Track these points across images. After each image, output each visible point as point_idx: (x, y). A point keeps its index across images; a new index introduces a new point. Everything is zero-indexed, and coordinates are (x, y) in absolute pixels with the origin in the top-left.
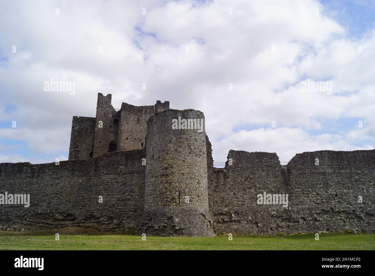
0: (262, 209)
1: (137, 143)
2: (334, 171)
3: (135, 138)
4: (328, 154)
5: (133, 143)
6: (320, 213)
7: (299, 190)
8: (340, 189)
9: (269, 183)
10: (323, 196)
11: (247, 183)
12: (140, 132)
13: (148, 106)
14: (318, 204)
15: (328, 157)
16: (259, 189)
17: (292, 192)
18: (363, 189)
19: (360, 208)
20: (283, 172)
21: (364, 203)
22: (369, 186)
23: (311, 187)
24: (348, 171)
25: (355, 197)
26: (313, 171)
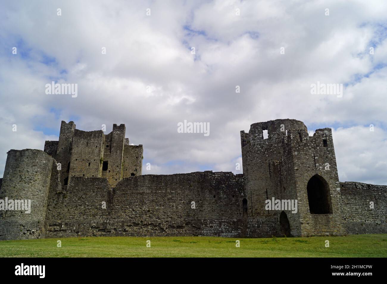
0: (86, 222)
1: (85, 163)
2: (151, 192)
3: (83, 159)
4: (150, 178)
5: (81, 163)
6: (131, 226)
7: (119, 207)
8: (153, 206)
9: (97, 201)
10: (137, 212)
11: (79, 201)
12: (87, 154)
13: (97, 131)
14: (132, 218)
15: (149, 180)
16: (88, 206)
17: (113, 209)
18: (173, 206)
19: (167, 221)
20: (109, 193)
21: (171, 218)
22: (179, 204)
23: (129, 205)
24: (163, 191)
25: (165, 213)
26: (134, 192)
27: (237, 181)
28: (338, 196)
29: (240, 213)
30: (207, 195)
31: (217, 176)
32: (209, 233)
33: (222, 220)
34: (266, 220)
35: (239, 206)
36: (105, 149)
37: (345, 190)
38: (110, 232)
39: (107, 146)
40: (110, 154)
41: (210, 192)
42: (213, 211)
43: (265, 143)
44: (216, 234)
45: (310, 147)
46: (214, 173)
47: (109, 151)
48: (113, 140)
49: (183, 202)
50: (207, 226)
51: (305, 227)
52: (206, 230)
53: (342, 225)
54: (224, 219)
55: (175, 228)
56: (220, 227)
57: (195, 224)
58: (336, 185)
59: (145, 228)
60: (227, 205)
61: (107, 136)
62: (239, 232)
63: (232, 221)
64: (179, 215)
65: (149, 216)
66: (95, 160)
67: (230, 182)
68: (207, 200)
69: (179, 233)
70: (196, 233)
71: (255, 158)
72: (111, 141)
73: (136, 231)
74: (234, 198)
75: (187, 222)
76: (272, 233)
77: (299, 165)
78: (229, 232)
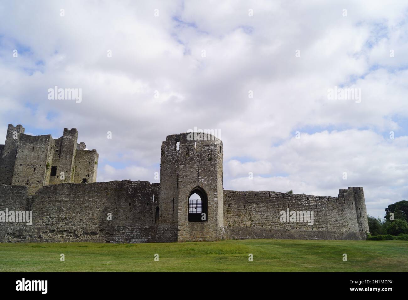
1: (30, 168)
2: (70, 199)
3: (28, 164)
4: (69, 186)
5: (25, 168)
6: (46, 232)
8: (70, 213)
10: (54, 218)
12: (33, 159)
13: (44, 136)
14: (48, 225)
15: (68, 188)
18: (89, 214)
19: (82, 228)
20: (28, 200)
21: (87, 224)
22: (95, 211)
23: (46, 212)
24: (81, 199)
25: (81, 220)
26: (52, 200)
27: (153, 189)
28: (215, 206)
29: (152, 220)
30: (123, 203)
31: (134, 185)
32: (120, 239)
33: (135, 227)
34: (171, 227)
35: (152, 213)
36: (54, 153)
37: (258, 199)
38: (26, 238)
39: (57, 151)
40: (59, 159)
41: (126, 200)
42: (127, 218)
43: (176, 154)
44: (127, 240)
45: (195, 161)
46: (131, 182)
47: (59, 156)
48: (63, 144)
49: (99, 209)
50: (120, 233)
51: (182, 234)
52: (118, 236)
53: (215, 231)
54: (137, 226)
55: (89, 234)
56: (132, 233)
57: (108, 231)
58: (214, 195)
59: (60, 234)
60: (141, 212)
61: (57, 141)
62: (149, 238)
63: (144, 227)
64: (94, 222)
65: (66, 223)
66: (40, 165)
67: (145, 191)
68: (122, 208)
69: (92, 239)
70: (109, 239)
71: (167, 168)
72: (61, 145)
73: (51, 238)
74: (148, 206)
75: (101, 228)
76: (173, 239)
77: (183, 177)
78: (140, 238)
